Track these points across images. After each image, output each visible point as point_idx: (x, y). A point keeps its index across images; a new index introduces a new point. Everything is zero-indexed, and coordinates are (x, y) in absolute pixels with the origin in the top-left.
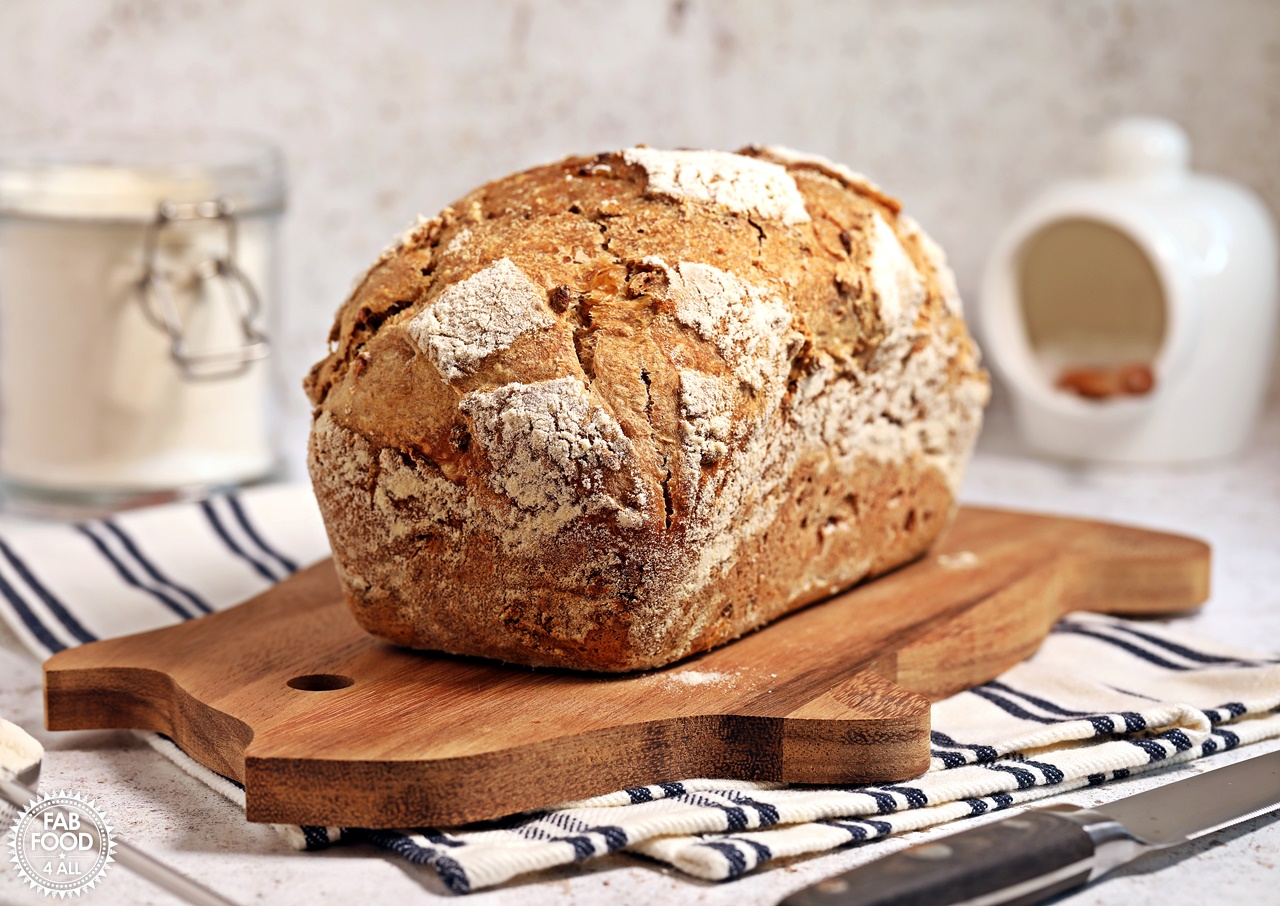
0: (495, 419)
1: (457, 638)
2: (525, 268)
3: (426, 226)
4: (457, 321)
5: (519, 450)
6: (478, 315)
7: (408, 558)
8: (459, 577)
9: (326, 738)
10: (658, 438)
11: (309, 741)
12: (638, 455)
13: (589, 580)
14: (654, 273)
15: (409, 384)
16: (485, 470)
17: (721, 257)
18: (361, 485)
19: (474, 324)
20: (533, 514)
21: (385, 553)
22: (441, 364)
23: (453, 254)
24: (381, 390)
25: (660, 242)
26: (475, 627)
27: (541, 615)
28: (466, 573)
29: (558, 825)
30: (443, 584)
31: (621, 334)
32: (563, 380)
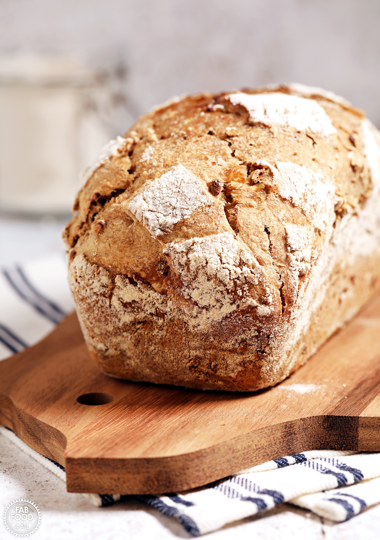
0: (185, 259)
1: (160, 376)
2: (192, 170)
3: (125, 144)
4: (158, 203)
5: (200, 275)
6: (170, 199)
7: (131, 334)
8: (162, 344)
9: (108, 442)
10: (276, 264)
11: (99, 444)
12: (267, 275)
13: (239, 344)
14: (264, 169)
15: (131, 239)
16: (179, 286)
17: (296, 157)
18: (103, 295)
19: (168, 204)
20: (207, 310)
21: (118, 331)
22: (151, 228)
23: (146, 161)
24: (115, 242)
25: (263, 151)
26: (171, 371)
27: (211, 364)
28: (166, 341)
29: (238, 483)
30: (152, 348)
31: (251, 206)
32: (222, 235)
